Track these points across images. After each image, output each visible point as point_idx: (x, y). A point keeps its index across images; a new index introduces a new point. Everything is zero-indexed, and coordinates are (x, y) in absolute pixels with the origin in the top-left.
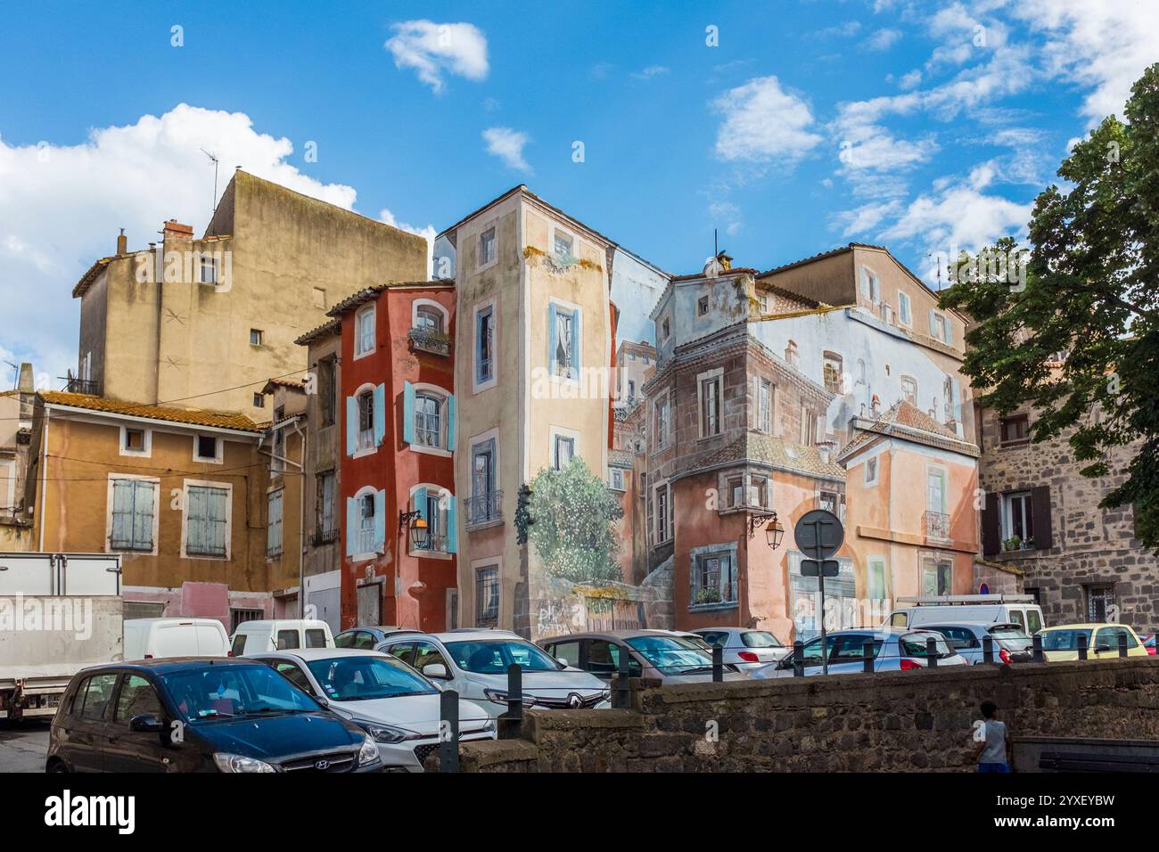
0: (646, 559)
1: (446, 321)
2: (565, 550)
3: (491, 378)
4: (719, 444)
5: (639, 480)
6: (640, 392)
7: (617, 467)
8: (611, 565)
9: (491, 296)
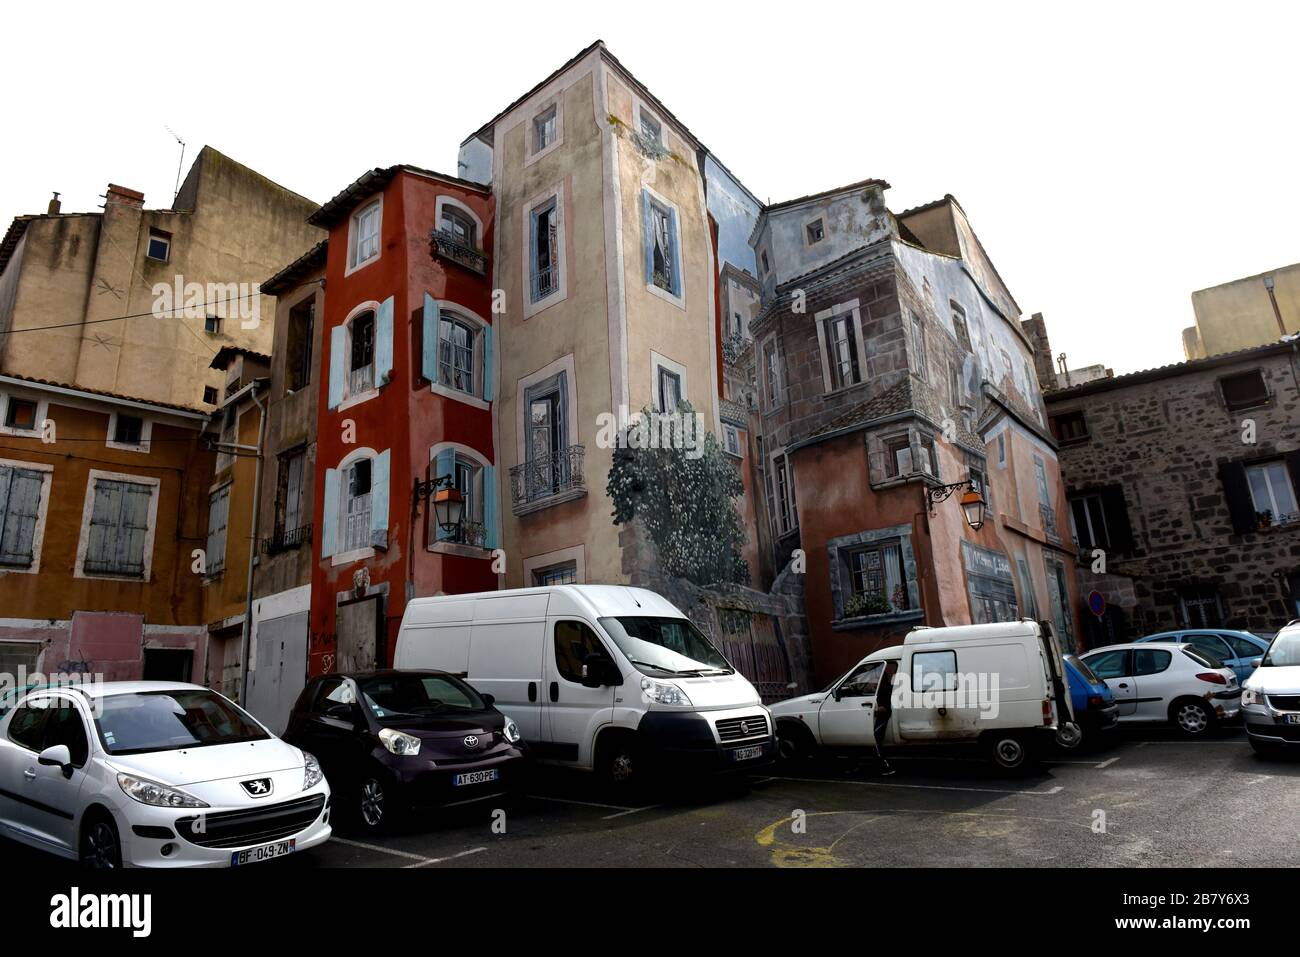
0: (772, 555)
1: (480, 234)
2: (683, 535)
3: (557, 288)
4: (862, 396)
5: (755, 445)
6: (748, 332)
7: (730, 424)
8: (736, 561)
9: (554, 185)
